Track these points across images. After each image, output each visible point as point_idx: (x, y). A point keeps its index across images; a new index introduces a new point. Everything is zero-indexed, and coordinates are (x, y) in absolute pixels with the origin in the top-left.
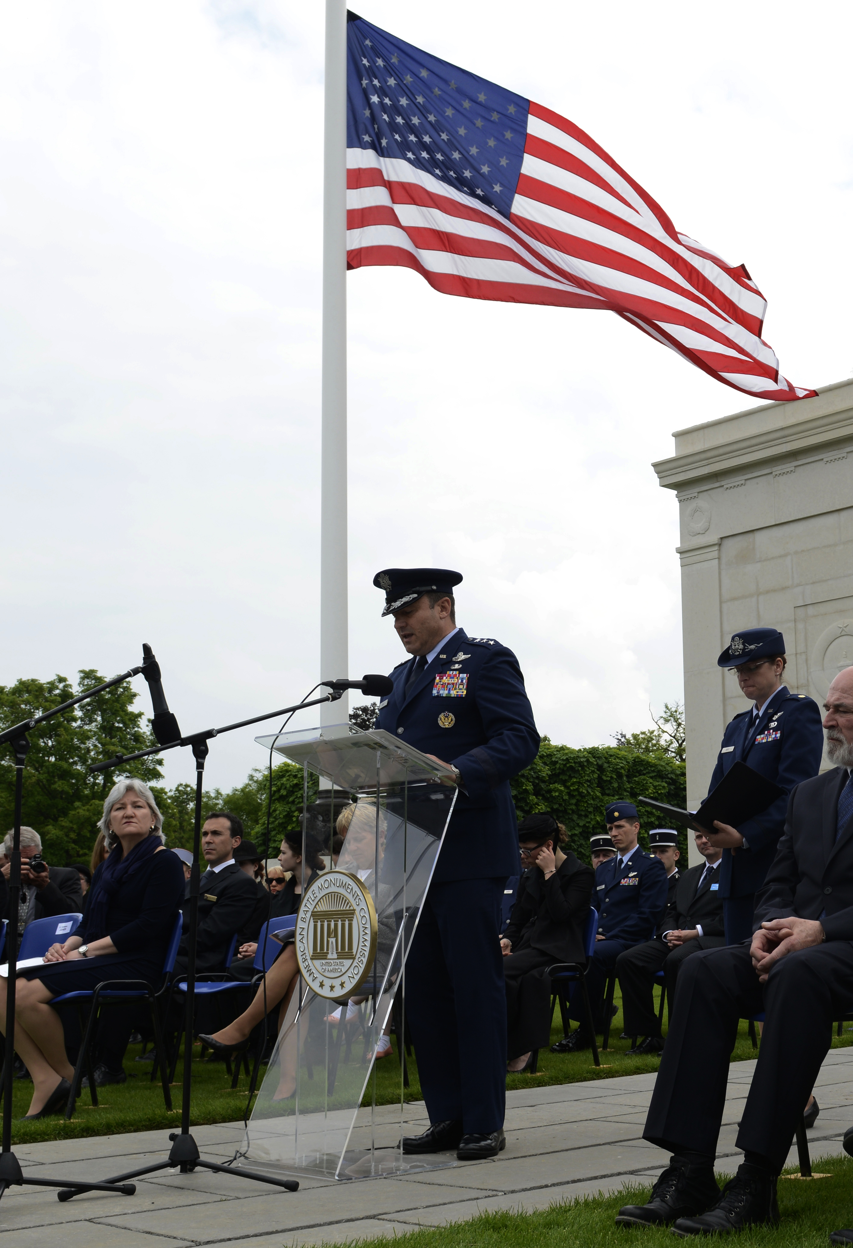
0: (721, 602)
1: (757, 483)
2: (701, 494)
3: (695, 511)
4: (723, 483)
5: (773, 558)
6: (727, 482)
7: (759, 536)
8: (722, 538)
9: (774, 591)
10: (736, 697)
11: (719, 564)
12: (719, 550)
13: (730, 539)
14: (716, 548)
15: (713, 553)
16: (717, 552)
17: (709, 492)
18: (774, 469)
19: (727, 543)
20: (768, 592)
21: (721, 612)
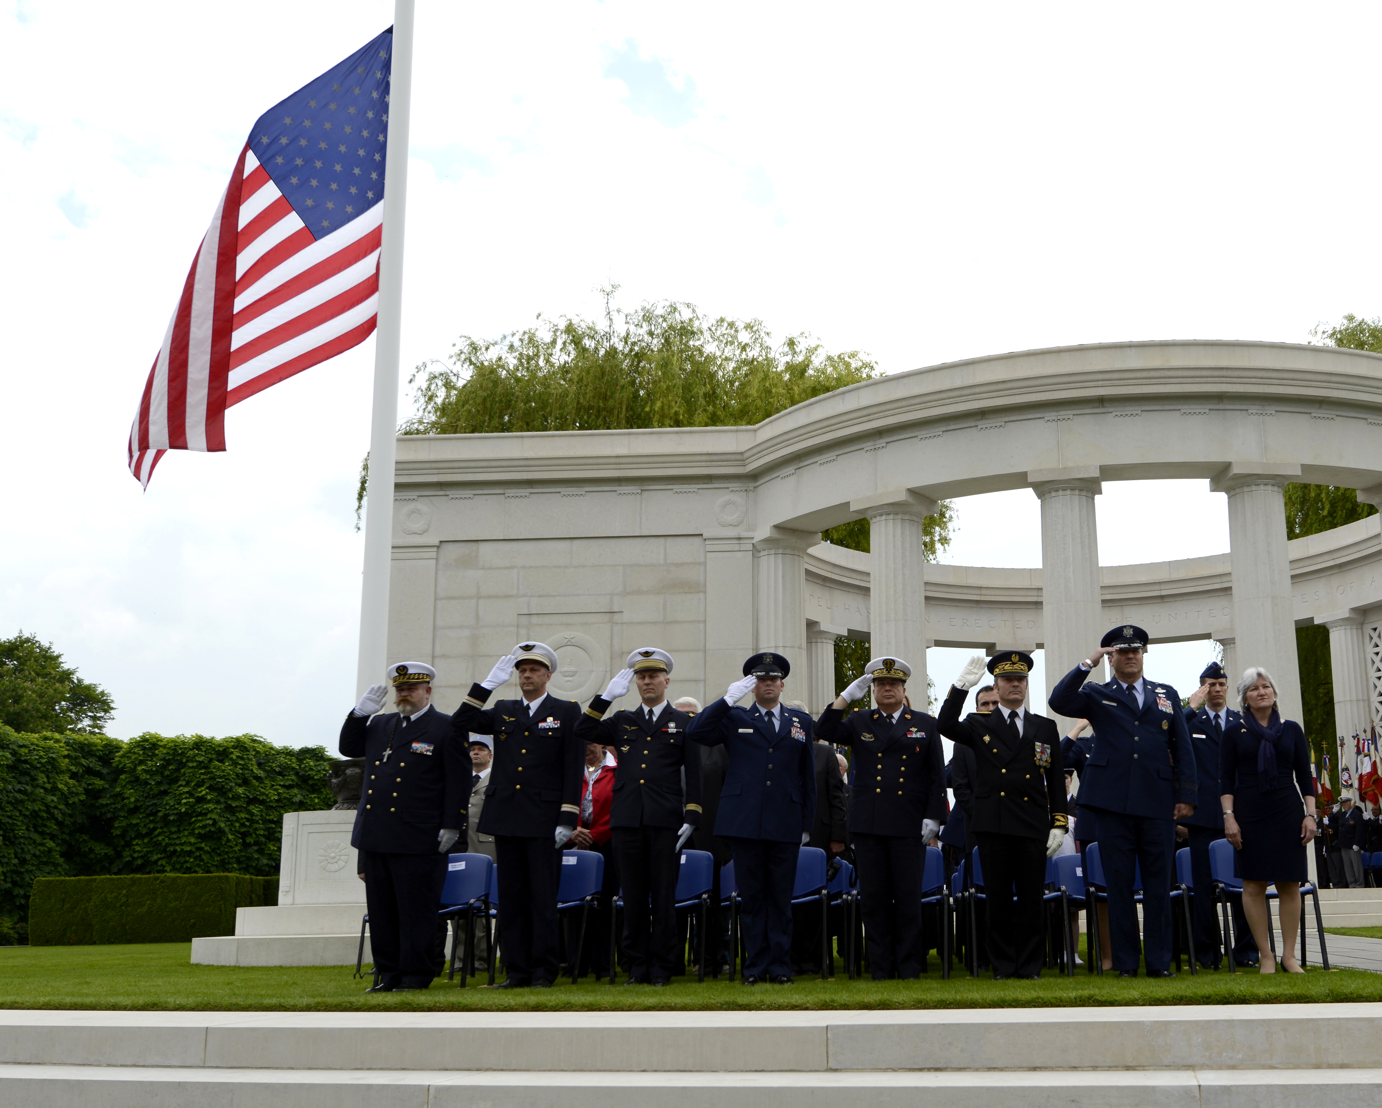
0: (436, 599)
1: (487, 500)
2: (420, 498)
3: (413, 512)
4: (448, 493)
5: (497, 568)
6: (452, 493)
7: (482, 546)
8: (441, 542)
9: (497, 597)
10: (445, 687)
11: (437, 564)
12: (437, 552)
13: (450, 545)
14: (435, 549)
15: (432, 553)
16: (435, 553)
17: (431, 498)
18: (507, 491)
19: (444, 546)
20: (489, 597)
21: (435, 608)
